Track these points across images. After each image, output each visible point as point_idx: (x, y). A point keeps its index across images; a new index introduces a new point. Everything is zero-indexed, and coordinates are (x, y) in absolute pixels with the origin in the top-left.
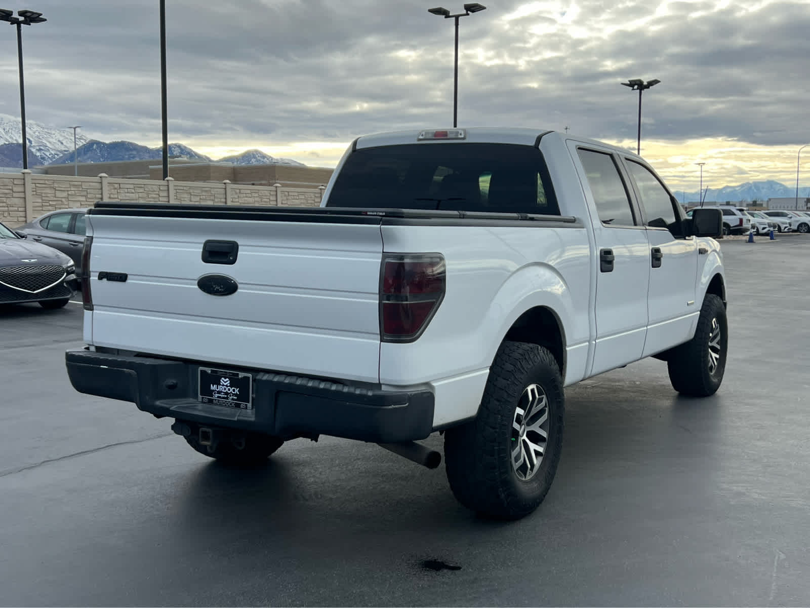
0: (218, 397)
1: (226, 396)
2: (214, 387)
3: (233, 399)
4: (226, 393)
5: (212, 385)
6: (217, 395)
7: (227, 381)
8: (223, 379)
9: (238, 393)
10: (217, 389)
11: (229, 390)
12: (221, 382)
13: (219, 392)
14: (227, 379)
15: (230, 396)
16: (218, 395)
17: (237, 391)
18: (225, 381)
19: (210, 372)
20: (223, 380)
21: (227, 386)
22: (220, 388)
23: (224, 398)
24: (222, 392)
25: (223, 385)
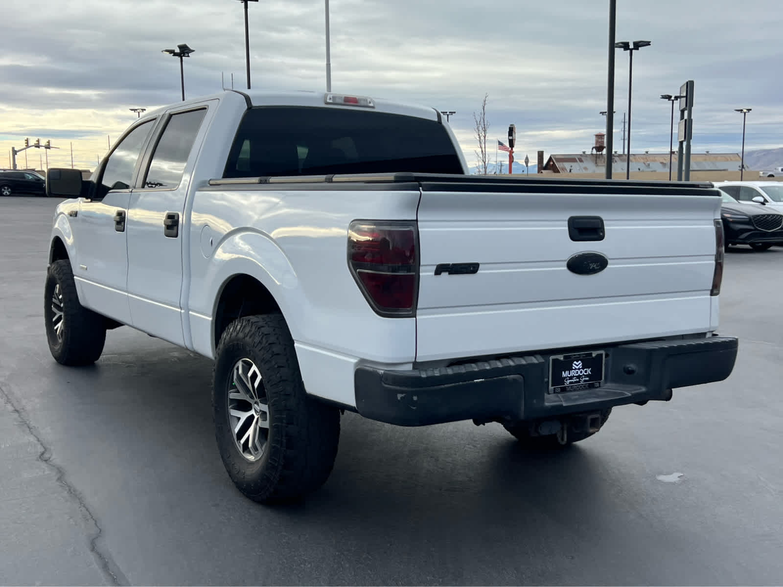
0: (571, 383)
1: (578, 380)
2: (565, 374)
3: (585, 381)
4: (579, 377)
5: (563, 372)
6: (569, 381)
7: (580, 364)
8: (575, 362)
9: (590, 373)
10: (569, 374)
11: (581, 372)
12: (573, 366)
13: (571, 378)
14: (580, 362)
15: (582, 379)
16: (571, 381)
17: (589, 371)
18: (577, 365)
19: (562, 359)
20: (575, 364)
21: (579, 369)
22: (573, 373)
23: (576, 382)
24: (574, 376)
25: (576, 369)
